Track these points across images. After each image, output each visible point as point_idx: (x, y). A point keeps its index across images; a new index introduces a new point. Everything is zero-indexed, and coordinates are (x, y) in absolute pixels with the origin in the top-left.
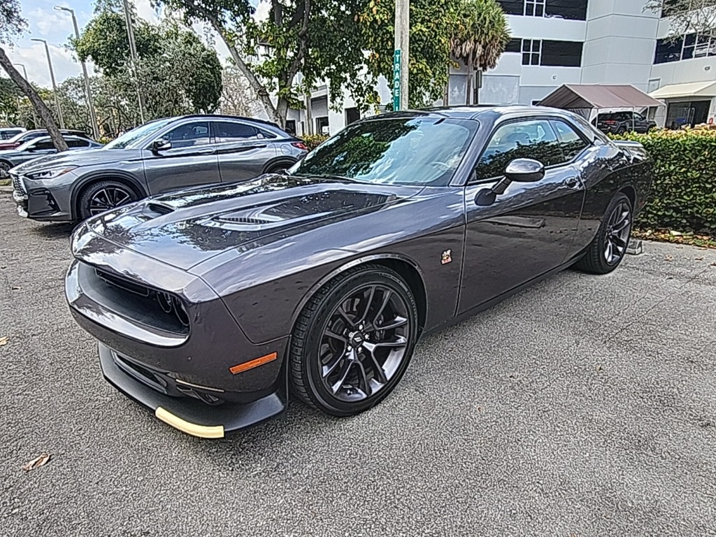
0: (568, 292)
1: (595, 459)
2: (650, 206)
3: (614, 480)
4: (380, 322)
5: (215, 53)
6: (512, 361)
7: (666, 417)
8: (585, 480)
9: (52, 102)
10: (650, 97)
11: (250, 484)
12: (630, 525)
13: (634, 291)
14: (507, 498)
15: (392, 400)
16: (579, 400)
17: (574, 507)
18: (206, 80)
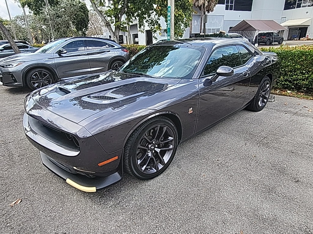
0: (242, 120)
1: (251, 197)
2: (279, 80)
3: (259, 207)
4: (162, 139)
5: (85, 4)
6: (218, 153)
7: (281, 178)
8: (247, 207)
9: (10, 26)
10: (281, 26)
11: (108, 211)
12: (264, 226)
13: (270, 119)
14: (215, 215)
15: (168, 172)
16: (245, 171)
17: (242, 219)
18: (82, 17)
